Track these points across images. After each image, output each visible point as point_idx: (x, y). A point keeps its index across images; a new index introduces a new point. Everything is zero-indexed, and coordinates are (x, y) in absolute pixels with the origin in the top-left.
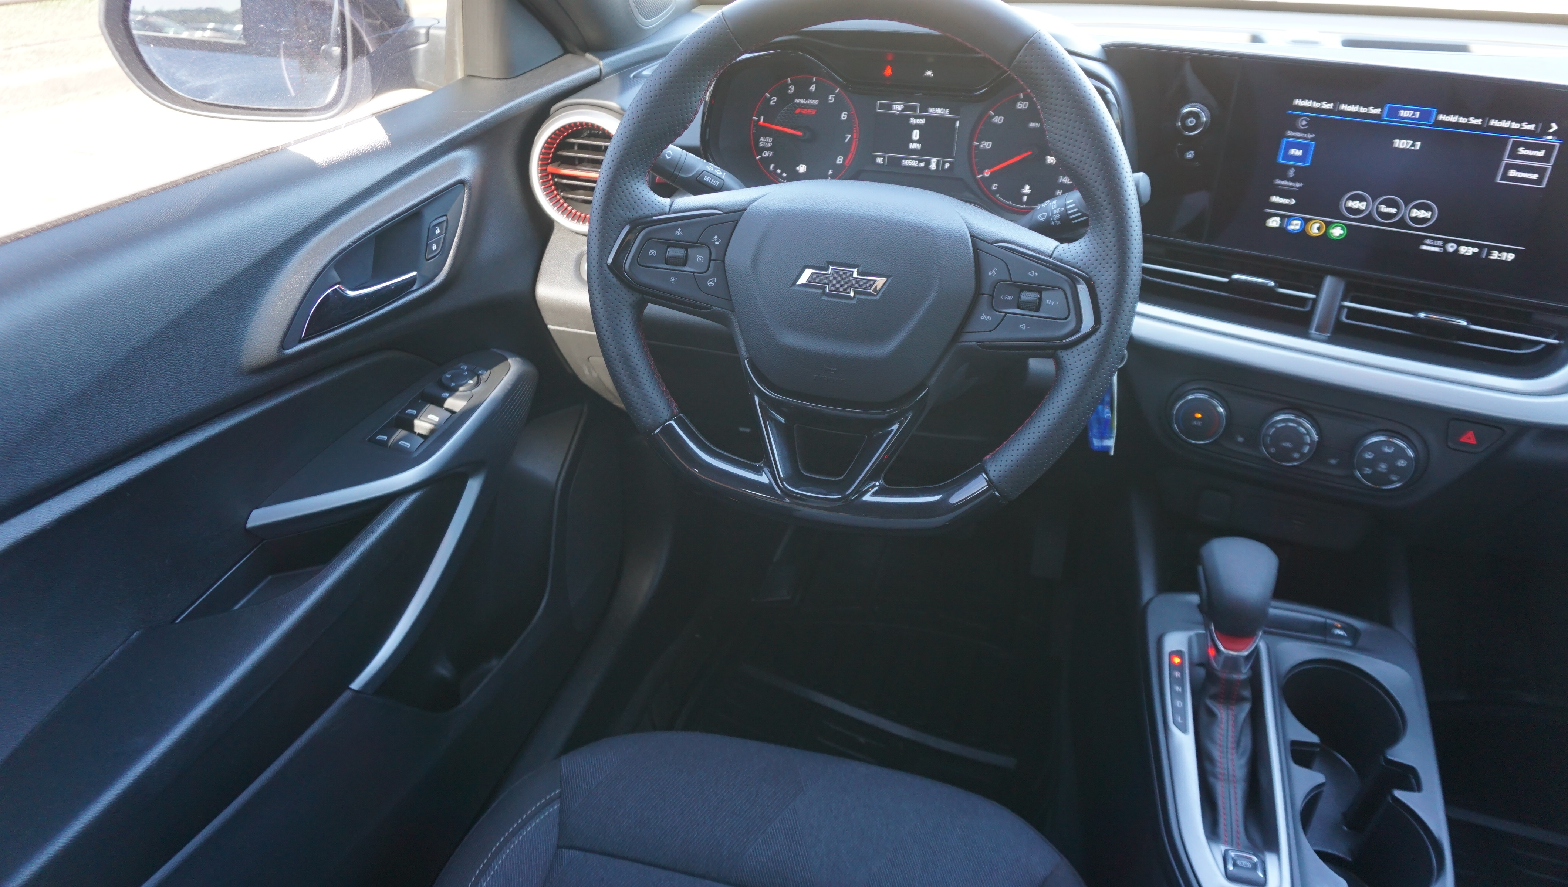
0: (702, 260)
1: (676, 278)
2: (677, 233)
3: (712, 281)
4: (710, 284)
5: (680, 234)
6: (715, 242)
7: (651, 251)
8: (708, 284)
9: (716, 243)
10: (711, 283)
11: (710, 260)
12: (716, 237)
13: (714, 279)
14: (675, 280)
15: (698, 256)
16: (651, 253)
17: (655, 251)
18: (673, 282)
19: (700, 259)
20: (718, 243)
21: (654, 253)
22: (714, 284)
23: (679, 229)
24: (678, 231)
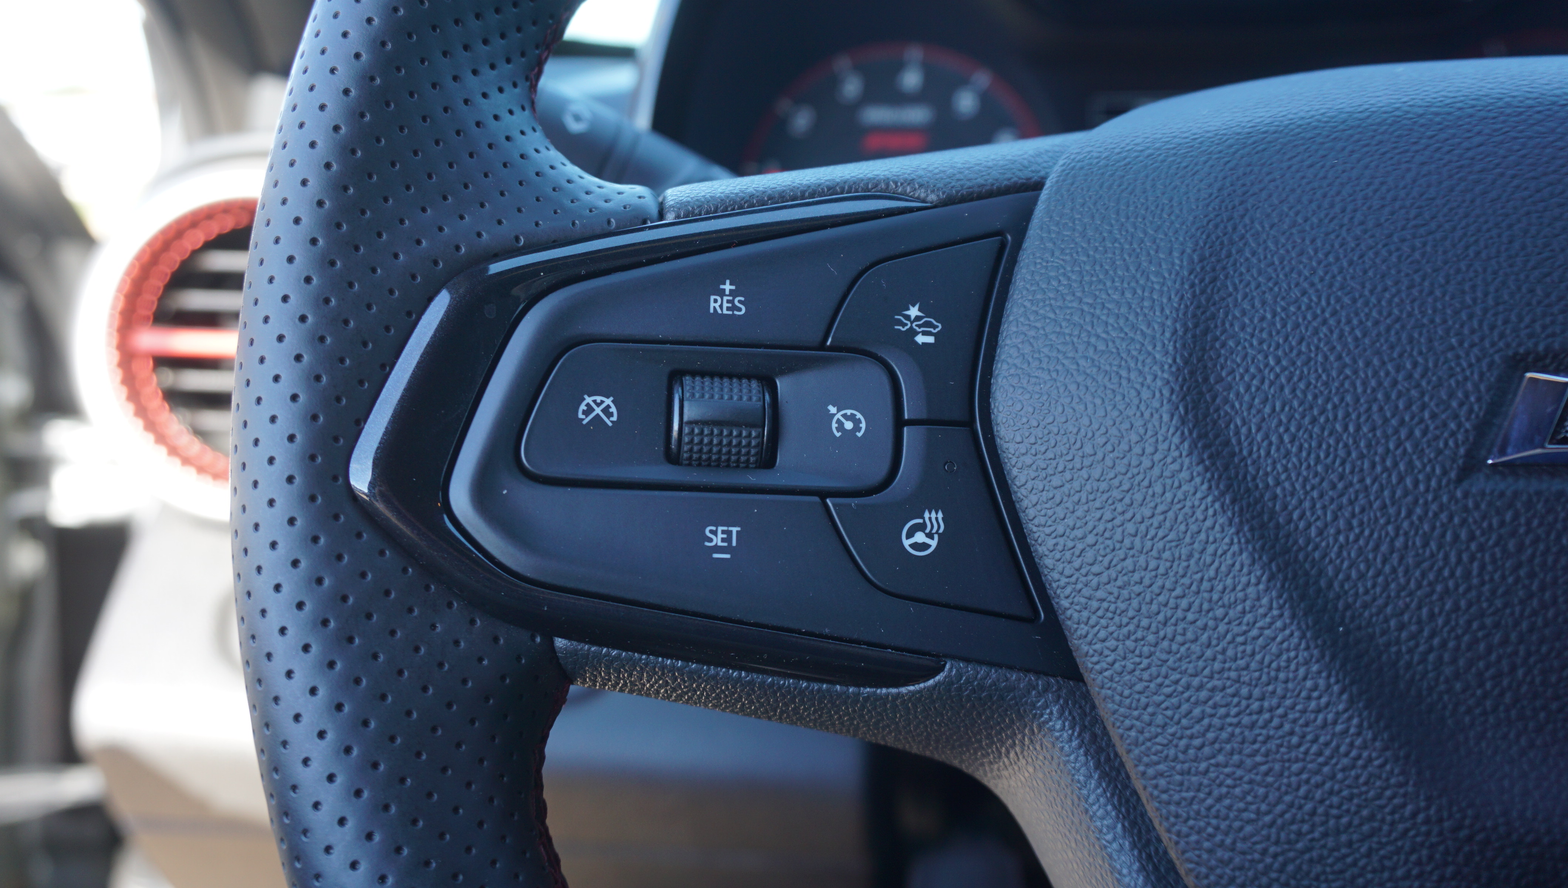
0: (857, 428)
1: (735, 530)
2: (717, 304)
3: (921, 527)
4: (916, 546)
5: (734, 308)
6: (913, 333)
7: (589, 400)
8: (907, 543)
9: (920, 339)
10: (920, 537)
11: (899, 423)
12: (914, 312)
13: (934, 518)
14: (728, 540)
15: (833, 409)
16: (589, 410)
17: (608, 401)
18: (718, 550)
19: (849, 425)
20: (930, 340)
21: (606, 411)
22: (934, 543)
23: (728, 287)
24: (722, 293)
